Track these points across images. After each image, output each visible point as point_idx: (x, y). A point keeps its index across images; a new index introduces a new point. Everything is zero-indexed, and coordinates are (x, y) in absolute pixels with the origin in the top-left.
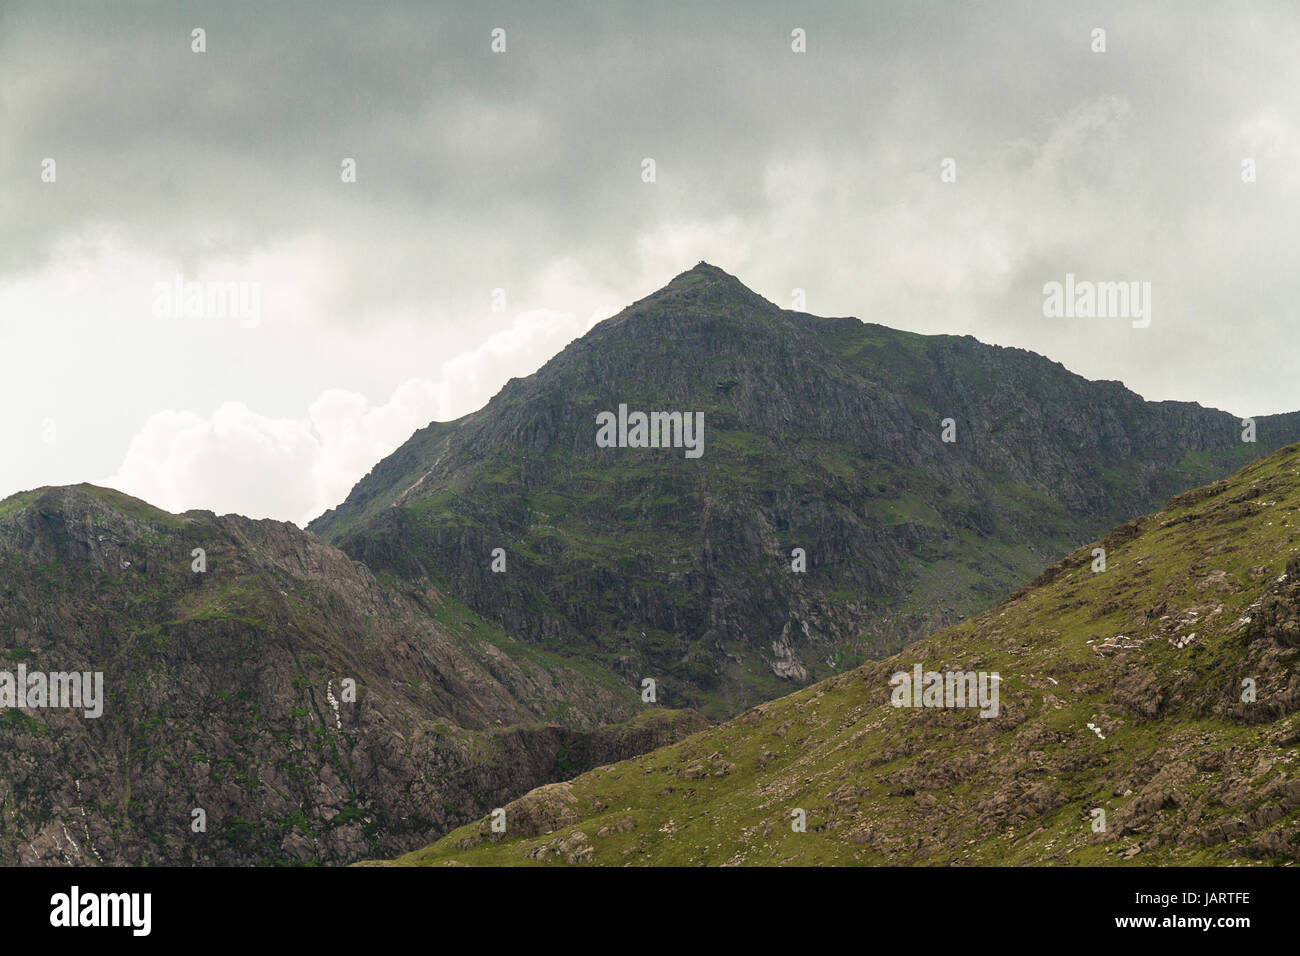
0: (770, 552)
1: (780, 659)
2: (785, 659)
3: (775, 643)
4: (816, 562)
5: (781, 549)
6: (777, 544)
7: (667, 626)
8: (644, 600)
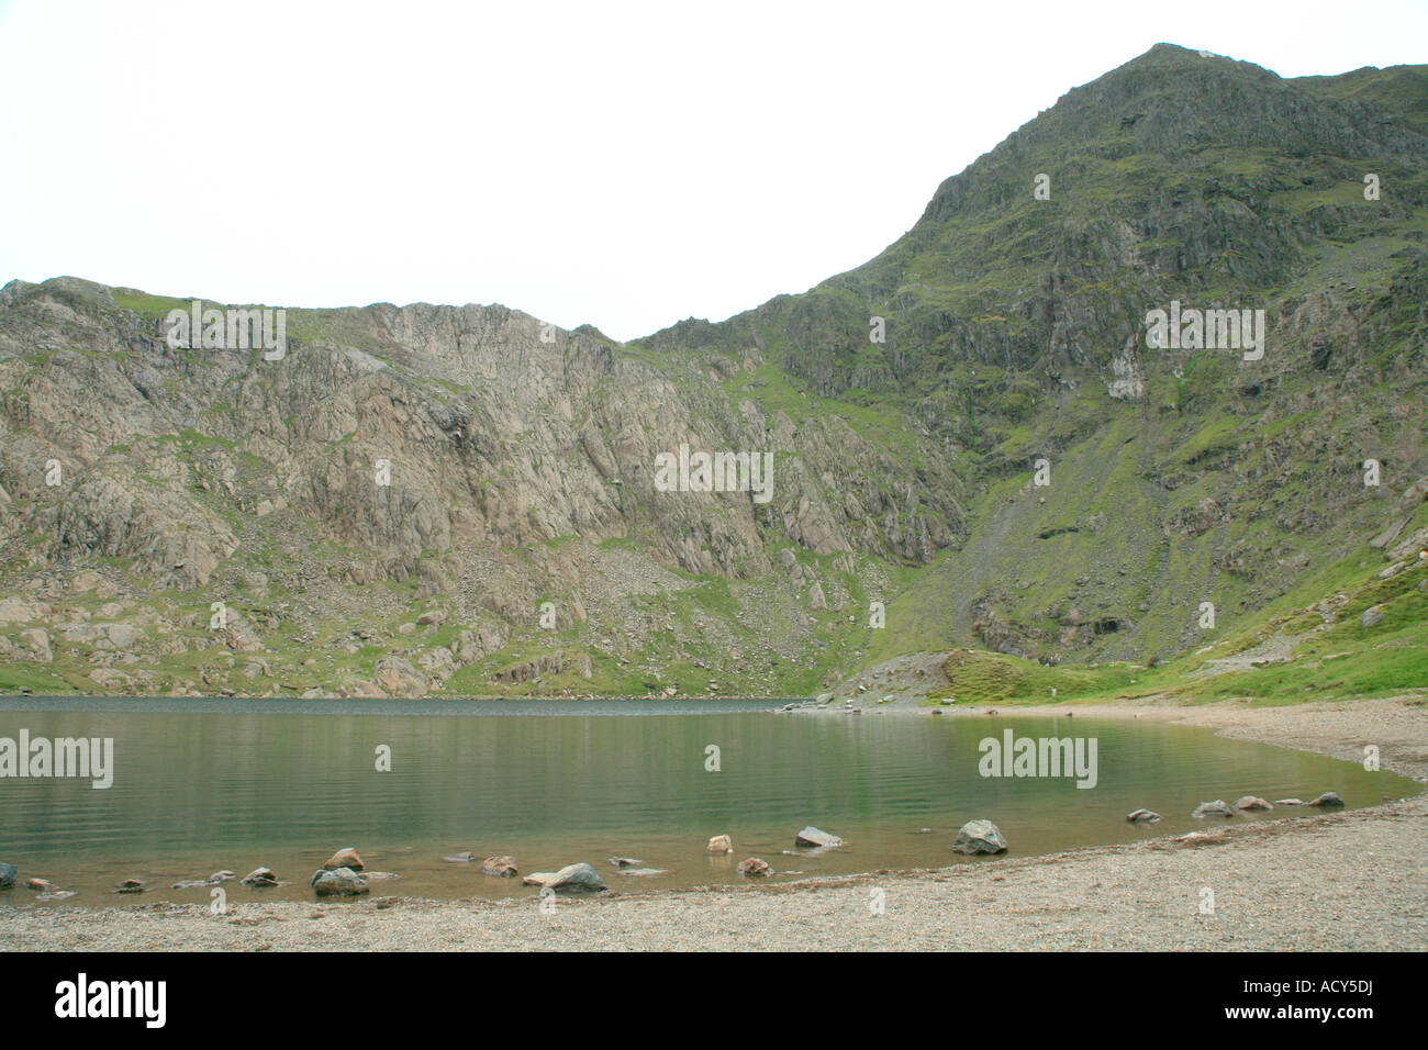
0: (1129, 263)
1: (1119, 377)
2: (1125, 376)
3: (1116, 360)
4: (1184, 264)
5: (1141, 257)
6: (1137, 253)
7: (999, 361)
8: (979, 336)
